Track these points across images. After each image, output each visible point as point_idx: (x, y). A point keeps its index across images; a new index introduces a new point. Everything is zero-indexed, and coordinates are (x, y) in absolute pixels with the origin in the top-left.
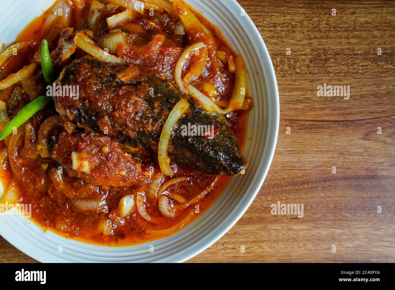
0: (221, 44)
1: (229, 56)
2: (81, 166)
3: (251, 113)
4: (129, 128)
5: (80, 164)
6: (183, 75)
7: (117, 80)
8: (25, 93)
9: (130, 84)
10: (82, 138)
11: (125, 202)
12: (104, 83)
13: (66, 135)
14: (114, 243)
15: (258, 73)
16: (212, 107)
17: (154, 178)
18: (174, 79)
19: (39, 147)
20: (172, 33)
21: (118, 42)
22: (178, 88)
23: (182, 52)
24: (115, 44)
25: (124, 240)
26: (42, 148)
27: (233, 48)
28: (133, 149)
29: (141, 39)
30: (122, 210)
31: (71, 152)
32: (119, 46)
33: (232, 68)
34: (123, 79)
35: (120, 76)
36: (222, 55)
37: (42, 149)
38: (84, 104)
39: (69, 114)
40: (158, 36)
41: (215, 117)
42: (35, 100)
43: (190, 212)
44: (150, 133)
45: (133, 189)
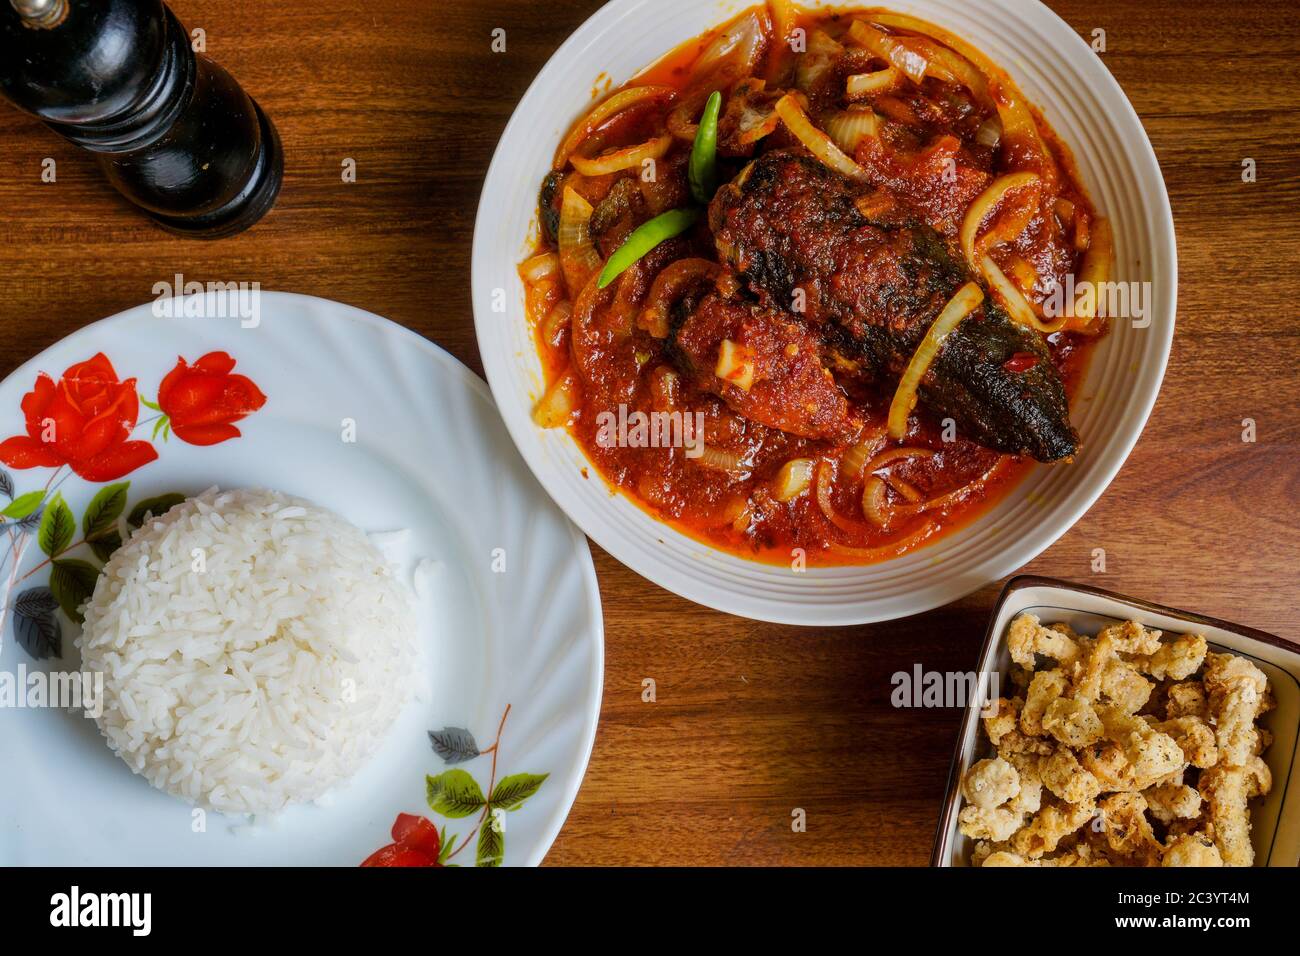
0: (1069, 187)
1: (1081, 216)
2: (739, 372)
3: (1102, 345)
4: (857, 315)
5: (736, 367)
6: (981, 233)
7: (853, 211)
8: (640, 194)
9: (877, 226)
10: (750, 314)
11: (793, 469)
12: (829, 212)
13: (717, 303)
14: (750, 551)
15: (1138, 263)
16: (1024, 314)
17: (865, 436)
18: (958, 236)
19: (651, 314)
20: (973, 140)
21: (864, 132)
22: (963, 258)
23: (989, 183)
24: (856, 135)
25: (774, 550)
26: (655, 317)
27: (1094, 199)
28: (843, 363)
29: (912, 136)
30: (784, 486)
31: (722, 339)
32: (864, 142)
33: (1082, 240)
34: (867, 213)
35: (861, 203)
36: (1069, 208)
37: (655, 320)
38: (778, 245)
39: (741, 259)
40: (947, 138)
41: (1027, 335)
42: (664, 215)
43: (924, 523)
44: (899, 334)
45: (819, 445)
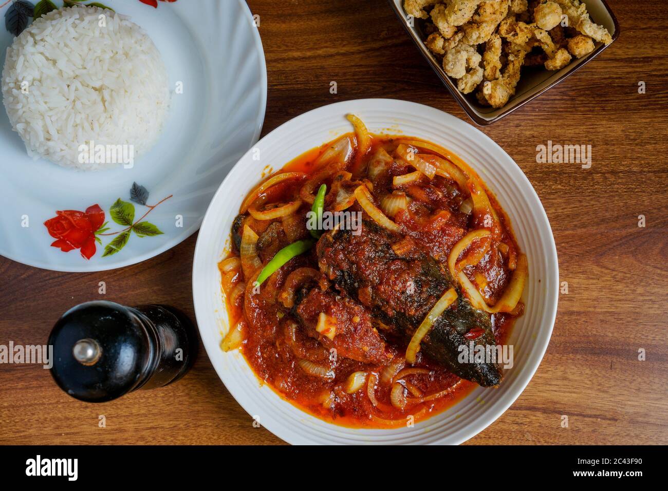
0: (507, 236)
1: (512, 253)
2: (328, 330)
3: (520, 320)
4: (390, 306)
5: (326, 328)
6: (458, 261)
7: (391, 251)
8: (283, 231)
9: (403, 260)
10: (335, 300)
11: (355, 378)
12: (378, 252)
13: (319, 293)
14: (332, 419)
15: (540, 281)
16: (479, 303)
17: (394, 362)
18: (447, 261)
19: (285, 295)
20: (458, 210)
21: (400, 207)
22: (449, 273)
23: (464, 235)
24: (396, 209)
25: (343, 418)
26: (287, 297)
27: (519, 243)
28: (383, 326)
29: (425, 209)
30: (350, 386)
31: (320, 312)
32: (400, 212)
33: (512, 265)
34: (398, 252)
35: (395, 247)
36: (506, 248)
37: (287, 298)
38: (351, 268)
39: (331, 273)
40: (443, 212)
41: (480, 315)
42: (295, 244)
43: (422, 408)
44: (411, 317)
45: (368, 366)
